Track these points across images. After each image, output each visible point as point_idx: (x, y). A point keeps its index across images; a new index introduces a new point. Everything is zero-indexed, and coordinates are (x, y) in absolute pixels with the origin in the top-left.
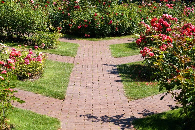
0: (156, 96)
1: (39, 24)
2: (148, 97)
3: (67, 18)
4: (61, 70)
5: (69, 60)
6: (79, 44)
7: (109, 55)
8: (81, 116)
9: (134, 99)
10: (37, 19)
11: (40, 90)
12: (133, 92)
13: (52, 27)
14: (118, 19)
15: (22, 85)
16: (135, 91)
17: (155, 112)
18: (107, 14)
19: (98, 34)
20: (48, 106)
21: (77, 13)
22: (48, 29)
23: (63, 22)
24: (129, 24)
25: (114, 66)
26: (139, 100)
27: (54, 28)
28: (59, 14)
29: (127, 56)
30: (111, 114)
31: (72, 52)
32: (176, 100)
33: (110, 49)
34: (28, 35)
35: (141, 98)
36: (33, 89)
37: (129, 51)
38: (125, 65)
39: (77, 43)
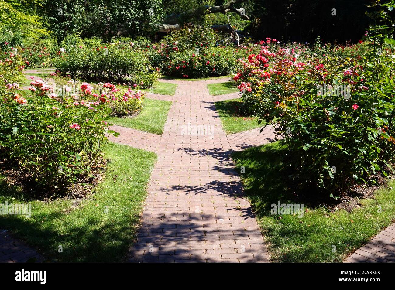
0: (253, 130)
1: (138, 64)
2: (246, 131)
3: (166, 60)
4: (160, 108)
5: (167, 98)
6: (177, 84)
7: (207, 93)
8: (179, 150)
9: (232, 133)
10: (136, 60)
11: (138, 126)
12: (231, 126)
13: (151, 68)
14: (215, 60)
15: (121, 121)
16: (232, 126)
17: (253, 145)
18: (205, 55)
19: (195, 75)
20: (146, 141)
21: (176, 54)
22: (147, 69)
23: (162, 63)
24: (226, 65)
25: (212, 103)
26: (237, 134)
27: (153, 68)
28: (158, 56)
29: (224, 94)
30: (210, 147)
31: (170, 91)
32: (275, 132)
33: (207, 88)
34: (128, 76)
35: (239, 132)
36: (131, 125)
37: (226, 90)
38: (223, 102)
39: (176, 83)
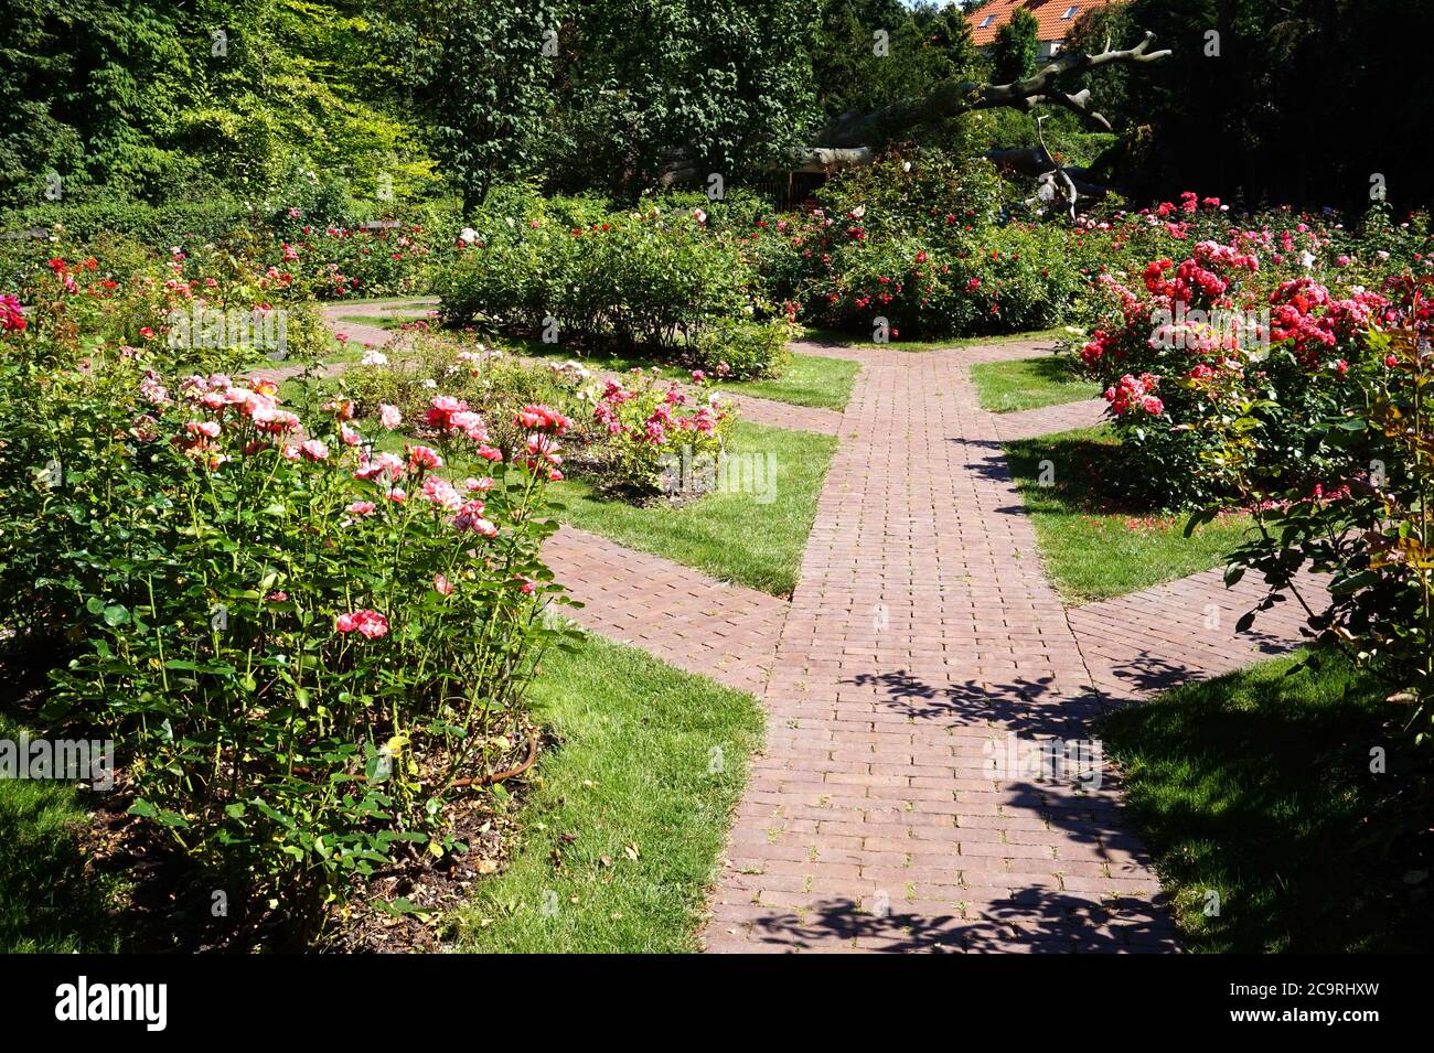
0: (1178, 585)
1: (719, 291)
2: (1149, 589)
3: (821, 272)
4: (791, 463)
5: (821, 420)
6: (861, 362)
7: (970, 402)
8: (861, 680)
9: (1087, 597)
10: (711, 275)
11: (699, 551)
12: (1082, 564)
13: (764, 304)
14: (998, 273)
15: (632, 524)
16: (1087, 560)
17: (1190, 668)
18: (962, 257)
19: (927, 327)
20: (721, 627)
21: (856, 253)
22: (750, 310)
23: (806, 286)
24: (1038, 292)
25: (993, 445)
26: (1109, 605)
27: (772, 304)
28: (792, 260)
29: (1036, 406)
30: (995, 676)
31: (832, 392)
33: (972, 380)
34: (684, 331)
35: (1118, 594)
36: (672, 541)
37: (1043, 389)
38: (1034, 441)
39: (854, 358)
